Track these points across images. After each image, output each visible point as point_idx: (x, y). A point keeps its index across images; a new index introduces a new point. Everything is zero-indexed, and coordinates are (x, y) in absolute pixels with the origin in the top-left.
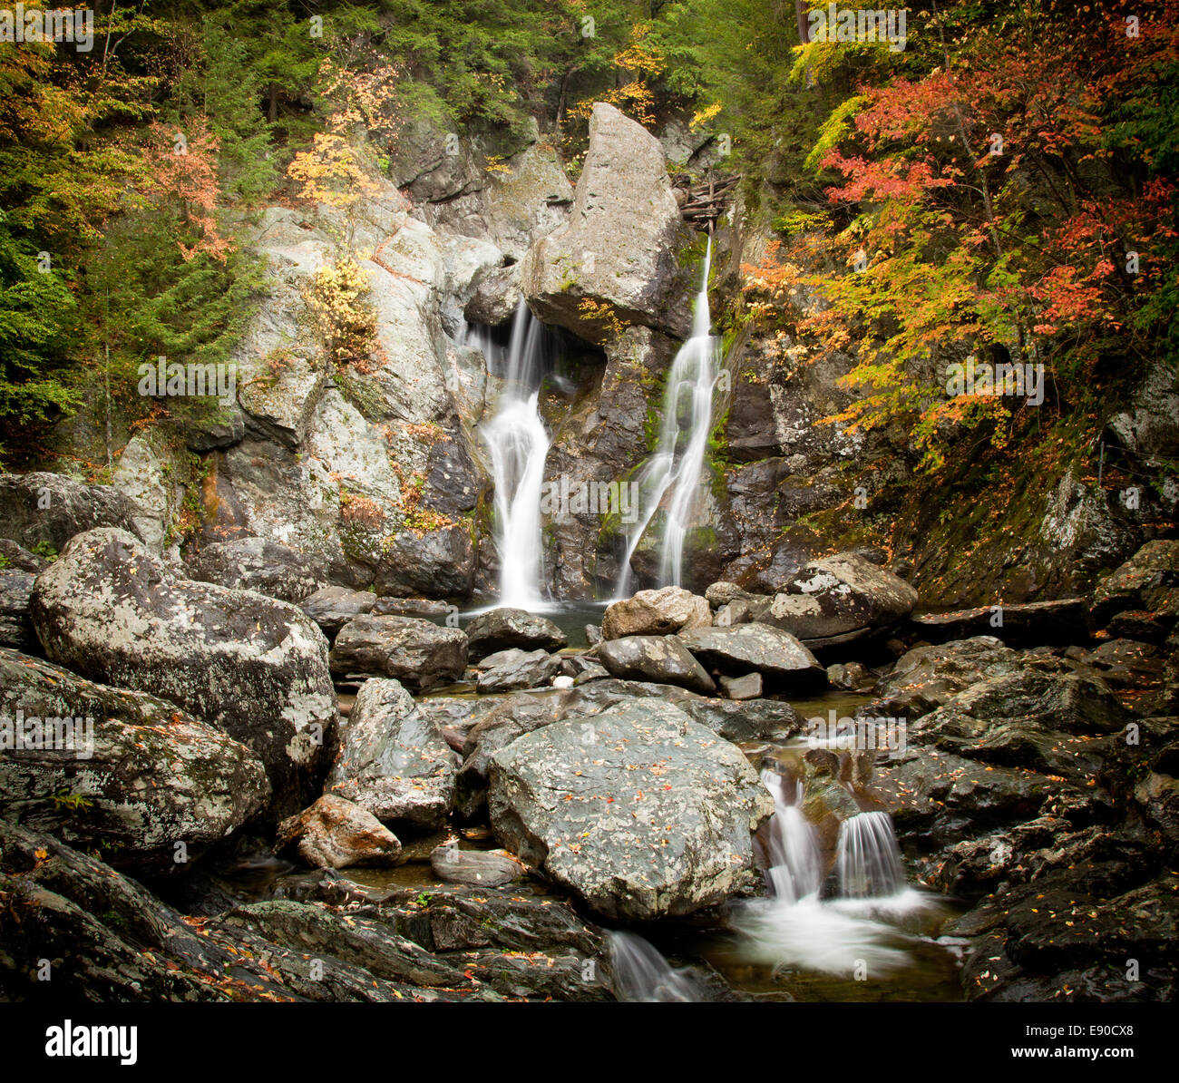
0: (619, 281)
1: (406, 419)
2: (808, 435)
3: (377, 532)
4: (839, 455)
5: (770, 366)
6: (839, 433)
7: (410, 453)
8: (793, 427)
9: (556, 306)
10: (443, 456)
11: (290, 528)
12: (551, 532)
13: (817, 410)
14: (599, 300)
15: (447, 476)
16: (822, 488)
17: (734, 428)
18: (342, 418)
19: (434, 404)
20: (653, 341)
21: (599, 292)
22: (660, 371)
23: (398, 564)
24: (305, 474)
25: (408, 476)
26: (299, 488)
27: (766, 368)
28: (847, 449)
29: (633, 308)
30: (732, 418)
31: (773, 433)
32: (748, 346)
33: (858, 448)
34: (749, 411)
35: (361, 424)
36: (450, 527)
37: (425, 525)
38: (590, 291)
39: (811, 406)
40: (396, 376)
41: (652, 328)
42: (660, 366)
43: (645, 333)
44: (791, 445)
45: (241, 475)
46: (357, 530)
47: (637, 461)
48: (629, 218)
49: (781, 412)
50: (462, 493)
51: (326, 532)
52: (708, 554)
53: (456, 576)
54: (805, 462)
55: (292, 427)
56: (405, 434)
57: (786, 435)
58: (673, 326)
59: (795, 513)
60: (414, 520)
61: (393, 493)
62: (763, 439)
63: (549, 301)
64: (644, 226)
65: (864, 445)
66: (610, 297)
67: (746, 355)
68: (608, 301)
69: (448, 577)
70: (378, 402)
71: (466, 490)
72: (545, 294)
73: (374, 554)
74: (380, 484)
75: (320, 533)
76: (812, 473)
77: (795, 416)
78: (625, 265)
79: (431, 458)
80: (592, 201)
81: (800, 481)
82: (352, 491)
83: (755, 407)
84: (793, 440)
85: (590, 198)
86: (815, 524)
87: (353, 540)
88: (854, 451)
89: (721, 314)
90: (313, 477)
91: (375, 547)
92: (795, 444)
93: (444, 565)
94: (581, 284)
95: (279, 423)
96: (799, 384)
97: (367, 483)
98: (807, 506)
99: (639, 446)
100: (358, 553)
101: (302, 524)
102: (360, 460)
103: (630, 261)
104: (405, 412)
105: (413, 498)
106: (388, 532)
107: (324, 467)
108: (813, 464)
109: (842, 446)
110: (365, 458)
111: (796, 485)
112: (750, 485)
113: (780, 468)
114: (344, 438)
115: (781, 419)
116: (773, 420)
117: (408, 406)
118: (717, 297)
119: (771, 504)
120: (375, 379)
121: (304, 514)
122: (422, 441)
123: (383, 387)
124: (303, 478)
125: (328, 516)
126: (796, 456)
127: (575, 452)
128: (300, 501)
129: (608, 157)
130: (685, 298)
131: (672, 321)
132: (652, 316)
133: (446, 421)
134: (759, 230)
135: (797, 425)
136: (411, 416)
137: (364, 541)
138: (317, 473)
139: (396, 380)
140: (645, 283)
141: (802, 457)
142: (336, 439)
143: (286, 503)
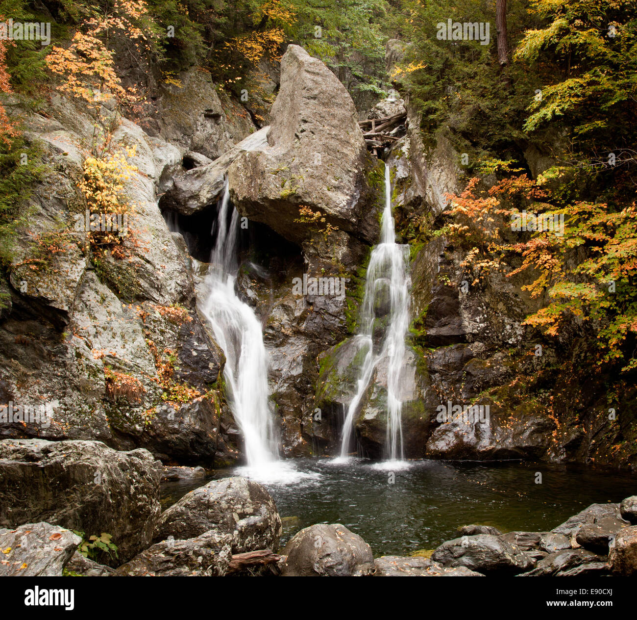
0: (330, 194)
1: (156, 301)
2: (486, 328)
3: (138, 406)
4: (507, 343)
5: (458, 273)
6: (508, 327)
7: (162, 332)
8: (475, 321)
9: (271, 209)
10: (190, 335)
11: (56, 404)
12: (275, 399)
13: (492, 308)
14: (315, 208)
15: (195, 353)
16: (498, 369)
17: (431, 320)
18: (99, 298)
19: (179, 289)
20: (350, 244)
21: (315, 201)
22: (354, 267)
23: (158, 435)
24: (71, 352)
25: (161, 353)
26: (64, 365)
27: (455, 274)
28: (514, 340)
29: (341, 217)
30: (430, 312)
31: (460, 325)
32: (442, 256)
33: (520, 338)
34: (443, 306)
35: (117, 305)
36: (200, 399)
37: (179, 397)
38: (308, 200)
39: (487, 305)
40: (148, 262)
41: (349, 233)
42: (354, 263)
43: (345, 237)
44: (474, 335)
45: (4, 352)
46: (120, 404)
47: (339, 340)
48: (334, 143)
49: (466, 309)
50: (207, 368)
51: (93, 406)
52: (419, 421)
53: (208, 443)
54: (483, 349)
55: (66, 308)
56: (158, 315)
57: (470, 327)
58: (364, 232)
59: (478, 388)
60: (169, 393)
61: (150, 368)
62: (453, 329)
63: (266, 204)
64: (345, 151)
65: (524, 336)
66: (324, 206)
67: (441, 263)
68: (322, 210)
69: (201, 444)
70: (132, 285)
71: (211, 365)
72: (266, 199)
73: (137, 427)
74: (138, 361)
75: (86, 407)
76: (488, 357)
77: (476, 313)
78: (333, 181)
79: (180, 336)
80: (304, 126)
81: (480, 363)
82: (114, 367)
83: (448, 304)
84: (475, 331)
85: (302, 123)
86: (496, 397)
87: (116, 412)
88: (517, 341)
89: (404, 227)
90: (79, 355)
91: (138, 419)
92: (478, 334)
93: (198, 434)
94: (300, 194)
95: (53, 305)
96: (478, 288)
97: (127, 359)
98: (488, 382)
99: (341, 328)
100: (122, 426)
101: (67, 400)
102: (118, 338)
103: (336, 179)
104: (156, 295)
105: (167, 374)
106: (147, 405)
107: (87, 345)
108: (488, 351)
109: (510, 337)
110: (123, 337)
111: (478, 366)
112: (444, 366)
113: (466, 353)
114: (102, 319)
115: (466, 315)
116: (459, 315)
117: (159, 289)
118: (400, 213)
119: (459, 381)
120: (130, 265)
121: (69, 390)
122: (172, 321)
123: (137, 271)
124: (69, 356)
125: (94, 393)
126: (476, 343)
127: (289, 332)
128: (65, 378)
129: (316, 92)
130: (374, 211)
131: (365, 228)
132: (353, 224)
133: (187, 302)
134: (440, 165)
135: (478, 319)
136: (161, 298)
137: (128, 414)
138: (81, 351)
139: (148, 266)
140: (348, 197)
141: (481, 344)
142: (95, 318)
143: (51, 380)
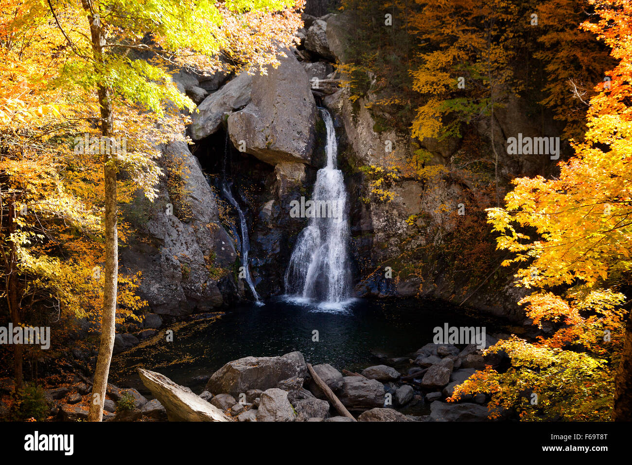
1: (201, 221)
2: (386, 225)
4: (398, 233)
5: (371, 194)
6: (398, 223)
7: (206, 239)
8: (380, 221)
10: (220, 238)
11: (158, 285)
13: (389, 213)
15: (223, 249)
16: (392, 249)
19: (212, 211)
20: (306, 171)
21: (287, 150)
23: (208, 297)
26: (160, 265)
29: (301, 157)
31: (371, 224)
33: (405, 229)
35: (181, 226)
38: (282, 149)
39: (387, 212)
40: (196, 199)
41: (305, 164)
43: (303, 167)
44: (379, 229)
45: (129, 261)
46: (189, 283)
49: (374, 214)
50: (230, 256)
51: (176, 286)
54: (384, 236)
56: (203, 229)
57: (377, 225)
59: (380, 260)
60: (213, 274)
61: (202, 261)
62: (367, 226)
64: (303, 113)
65: (407, 228)
66: (292, 153)
71: (232, 254)
73: (198, 294)
74: (196, 257)
76: (386, 241)
77: (380, 217)
79: (215, 240)
80: (279, 99)
81: (382, 245)
82: (184, 263)
83: (364, 213)
84: (379, 227)
85: (277, 97)
87: (187, 287)
88: (404, 231)
90: (167, 259)
91: (198, 290)
92: (381, 229)
93: (231, 296)
94: (279, 146)
97: (190, 257)
100: (191, 294)
101: (163, 283)
102: (184, 246)
103: (299, 133)
104: (201, 217)
106: (202, 282)
107: (170, 252)
108: (386, 238)
109: (399, 229)
110: (186, 244)
114: (175, 235)
115: (375, 218)
116: (371, 218)
117: (202, 214)
121: (163, 278)
124: (162, 260)
125: (176, 278)
126: (380, 234)
127: (271, 226)
128: (161, 272)
132: (309, 160)
134: (362, 124)
135: (381, 220)
136: (203, 219)
137: (193, 288)
138: (168, 257)
139: (196, 202)
140: (306, 144)
141: (383, 234)
142: (171, 235)
143: (154, 273)
